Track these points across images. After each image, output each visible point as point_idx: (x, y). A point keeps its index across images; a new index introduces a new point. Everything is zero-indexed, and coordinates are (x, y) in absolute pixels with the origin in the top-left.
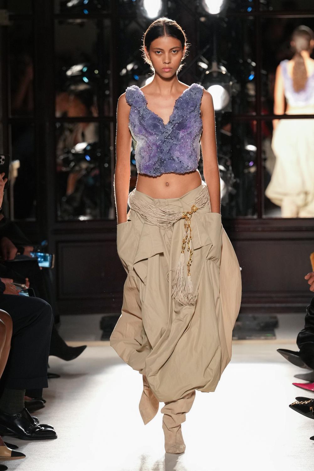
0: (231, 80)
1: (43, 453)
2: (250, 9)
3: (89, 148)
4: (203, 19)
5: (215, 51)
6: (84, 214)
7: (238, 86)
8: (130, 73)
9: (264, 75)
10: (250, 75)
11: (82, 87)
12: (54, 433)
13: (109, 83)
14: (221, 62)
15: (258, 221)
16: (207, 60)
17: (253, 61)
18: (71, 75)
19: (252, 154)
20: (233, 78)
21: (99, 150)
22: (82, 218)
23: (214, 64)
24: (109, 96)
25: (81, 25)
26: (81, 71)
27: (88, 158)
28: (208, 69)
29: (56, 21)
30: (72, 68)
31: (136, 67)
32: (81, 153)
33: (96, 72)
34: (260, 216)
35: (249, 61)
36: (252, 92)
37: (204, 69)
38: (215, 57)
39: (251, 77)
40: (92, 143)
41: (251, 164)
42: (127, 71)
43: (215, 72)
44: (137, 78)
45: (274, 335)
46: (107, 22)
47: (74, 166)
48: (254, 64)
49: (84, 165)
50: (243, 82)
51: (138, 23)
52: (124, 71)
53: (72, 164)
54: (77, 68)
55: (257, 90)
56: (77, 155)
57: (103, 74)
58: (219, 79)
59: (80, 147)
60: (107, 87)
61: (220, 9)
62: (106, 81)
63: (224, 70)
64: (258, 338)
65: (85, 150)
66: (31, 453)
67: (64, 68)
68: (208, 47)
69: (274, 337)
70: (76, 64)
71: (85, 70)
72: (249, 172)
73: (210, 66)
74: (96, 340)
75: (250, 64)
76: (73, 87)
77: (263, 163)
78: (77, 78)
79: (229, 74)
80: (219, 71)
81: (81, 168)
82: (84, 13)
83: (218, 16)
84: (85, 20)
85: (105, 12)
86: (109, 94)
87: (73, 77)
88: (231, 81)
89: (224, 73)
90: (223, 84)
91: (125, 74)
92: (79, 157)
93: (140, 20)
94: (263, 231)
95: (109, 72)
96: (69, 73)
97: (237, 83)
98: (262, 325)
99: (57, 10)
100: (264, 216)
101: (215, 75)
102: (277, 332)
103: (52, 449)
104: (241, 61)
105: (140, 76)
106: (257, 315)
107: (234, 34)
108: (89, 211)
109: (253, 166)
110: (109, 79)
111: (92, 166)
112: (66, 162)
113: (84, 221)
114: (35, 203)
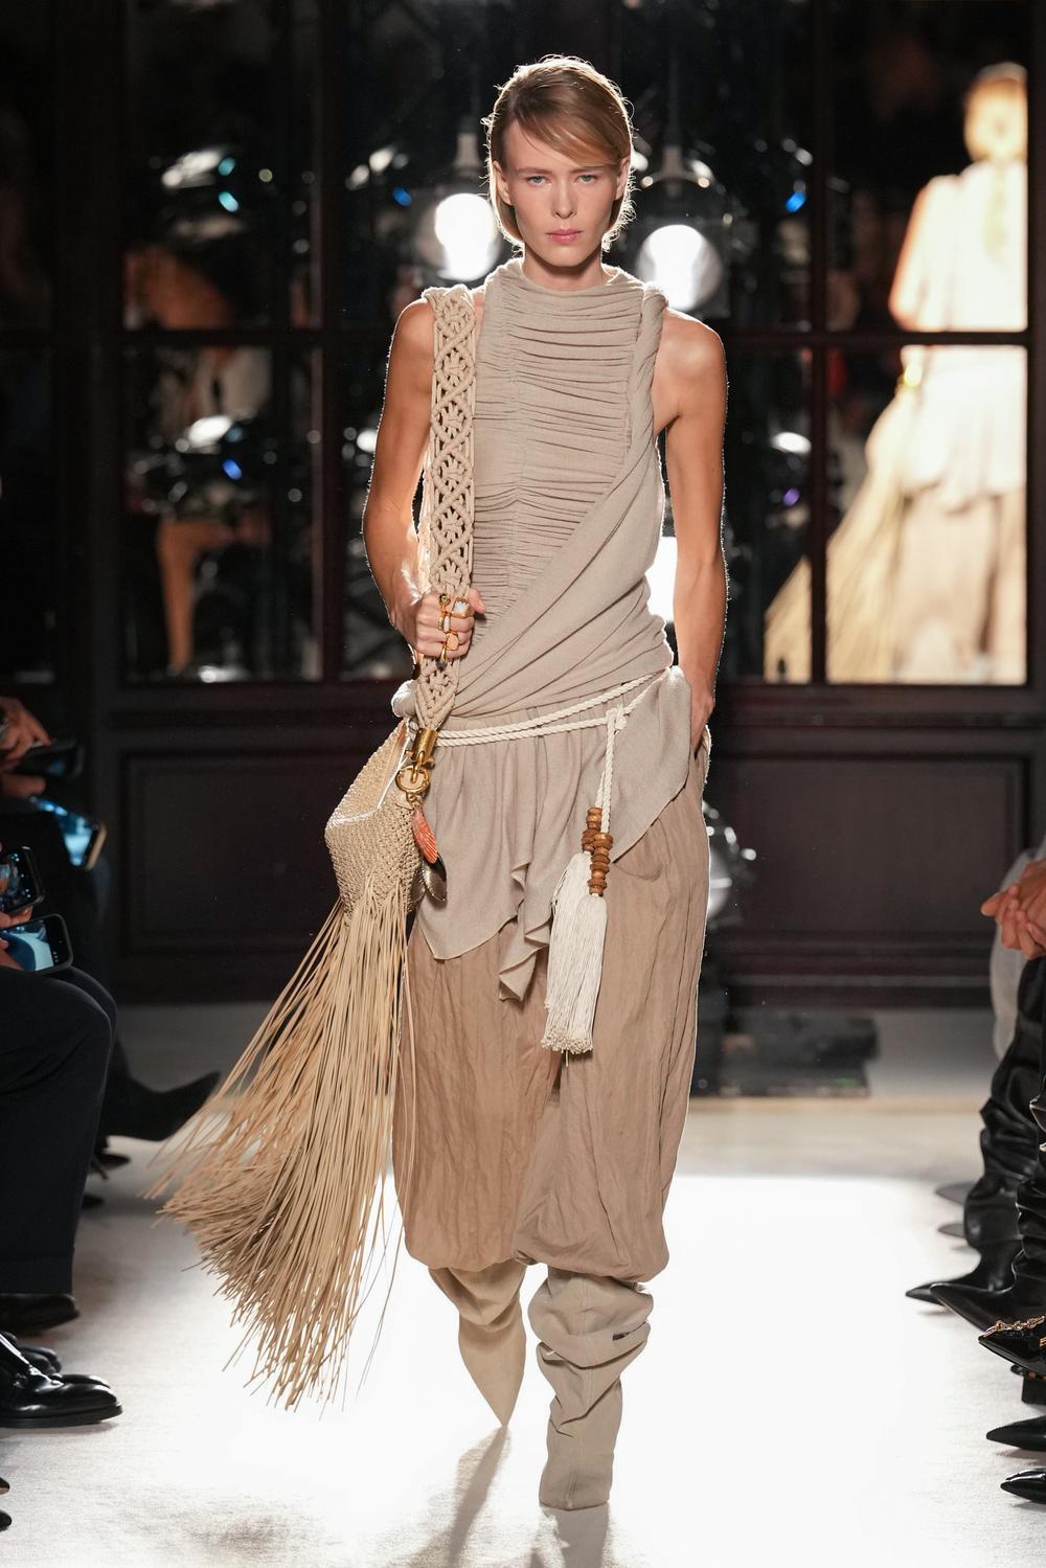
0: (727, 209)
3: (236, 436)
5: (674, 108)
6: (219, 663)
7: (750, 230)
8: (381, 182)
9: (838, 193)
10: (790, 194)
11: (215, 228)
12: (112, 1399)
13: (307, 215)
14: (694, 148)
15: (812, 692)
16: (646, 139)
17: (802, 145)
18: (180, 185)
19: (794, 465)
20: (735, 202)
21: (271, 444)
22: (210, 675)
23: (672, 155)
24: (306, 258)
26: (214, 172)
27: (233, 470)
28: (648, 172)
30: (182, 162)
31: (402, 162)
32: (209, 451)
33: (266, 176)
34: (819, 677)
35: (789, 145)
36: (797, 253)
38: (673, 128)
39: (796, 202)
40: (246, 420)
41: (791, 497)
42: (372, 174)
43: (675, 180)
44: (403, 197)
45: (864, 1083)
47: (185, 497)
48: (804, 157)
49: (219, 495)
50: (767, 218)
51: (409, 10)
52: (360, 175)
53: (179, 490)
54: (199, 163)
55: (813, 247)
56: (194, 458)
57: (289, 185)
58: (685, 205)
59: (208, 431)
60: (302, 227)
62: (299, 208)
63: (703, 174)
64: (810, 1091)
65: (223, 442)
67: (155, 162)
68: (651, 95)
69: (862, 1091)
70: (197, 146)
71: (228, 167)
72: (785, 527)
73: (655, 160)
75: (791, 157)
76: (184, 228)
77: (831, 495)
78: (199, 198)
79: (722, 190)
80: (688, 176)
81: (207, 502)
86: (307, 251)
87: (186, 192)
88: (729, 212)
89: (704, 183)
90: (701, 221)
91: (365, 184)
92: (203, 466)
94: (829, 726)
95: (309, 177)
96: (172, 178)
97: (749, 218)
98: (823, 1046)
101: (673, 190)
102: (874, 1072)
104: (761, 146)
105: (415, 193)
106: (805, 1014)
107: (737, 52)
108: (232, 650)
109: (798, 503)
110: (308, 201)
111: (246, 496)
112: (159, 482)
113: (216, 686)
114: (50, 619)
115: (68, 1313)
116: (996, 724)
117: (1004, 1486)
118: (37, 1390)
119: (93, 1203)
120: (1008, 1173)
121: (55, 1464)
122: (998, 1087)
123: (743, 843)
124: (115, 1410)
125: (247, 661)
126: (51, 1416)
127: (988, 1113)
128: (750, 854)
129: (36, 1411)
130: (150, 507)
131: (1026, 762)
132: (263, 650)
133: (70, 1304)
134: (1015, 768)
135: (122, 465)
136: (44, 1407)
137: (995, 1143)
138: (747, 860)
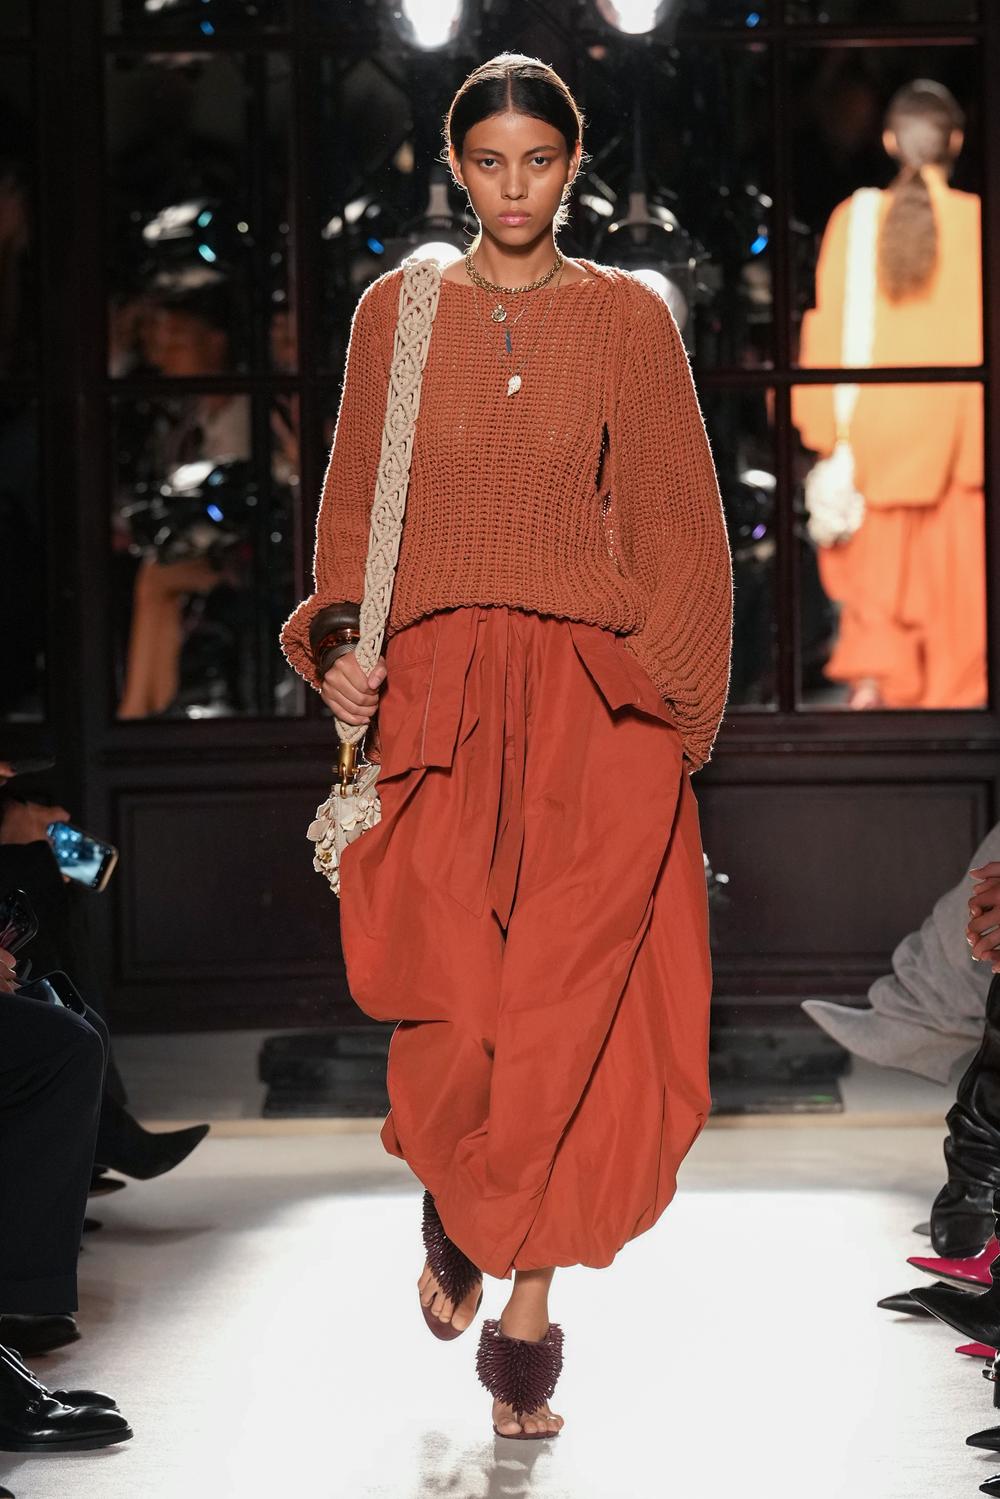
0: (691, 253)
1: (77, 1488)
2: (753, 20)
3: (217, 480)
4: (597, 53)
5: (638, 157)
6: (205, 702)
7: (714, 273)
8: (354, 231)
9: (798, 234)
10: (755, 237)
11: (194, 279)
12: (123, 1423)
13: (284, 263)
14: (658, 194)
15: (780, 720)
16: (611, 188)
17: (764, 190)
18: (159, 236)
19: (761, 499)
20: (700, 247)
21: (252, 487)
22: (196, 713)
23: (637, 201)
24: (284, 307)
25: (193, 71)
26: (193, 224)
27: (215, 513)
28: (614, 219)
29: (110, 59)
30: (162, 217)
31: (374, 212)
32: (191, 494)
33: (243, 227)
34: (788, 706)
35: (752, 190)
36: (762, 295)
37: (602, 218)
38: (638, 176)
39: (759, 246)
40: (227, 464)
41: (759, 532)
42: (345, 224)
43: (640, 225)
44: (376, 247)
45: (839, 1099)
46: (278, 63)
47: (169, 540)
48: (766, 201)
49: (203, 538)
50: (732, 261)
51: (379, 65)
52: (335, 225)
53: (164, 534)
54: (177, 217)
55: (775, 288)
56: (177, 502)
57: (266, 235)
58: (653, 249)
59: (189, 476)
60: (279, 277)
61: (656, 18)
62: (276, 259)
63: (667, 218)
64: (785, 1108)
65: (205, 485)
66: (36, 1489)
67: (136, 216)
68: (615, 142)
69: (837, 1106)
70: (177, 201)
71: (205, 220)
72: (754, 560)
73: (621, 208)
74: (246, 1115)
75: (755, 201)
76: (164, 279)
77: (798, 530)
78: (178, 252)
79: (685, 233)
80: (654, 221)
81: (191, 545)
82: (202, 32)
83: (649, 40)
84: (204, 56)
85: (271, 29)
86: (284, 300)
87: (165, 244)
88: (694, 257)
89: (669, 228)
90: (665, 264)
91: (338, 234)
92: (187, 510)
93: (388, 56)
94: (797, 753)
95: (284, 228)
96: (152, 231)
97: (713, 261)
98: (797, 1064)
99: (113, 20)
100: (801, 707)
101: (639, 235)
102: (846, 1087)
103: (108, 1475)
104: (724, 191)
105: (387, 242)
106: (779, 1033)
107: (699, 100)
108: (218, 689)
109: (764, 538)
110: (284, 252)
111: (229, 539)
112: (144, 527)
113: (202, 722)
114: (41, 661)
115: (72, 1336)
116: (961, 748)
117: (983, 1488)
118: (50, 1416)
119: (93, 1226)
120: (972, 1179)
121: (61, 1481)
122: (964, 1094)
123: (716, 868)
124: (126, 1434)
125: (233, 699)
126: (62, 1441)
127: (953, 1119)
128: (723, 878)
129: (49, 1435)
130: (136, 550)
131: (990, 784)
132: (247, 685)
133: (71, 1326)
134: (980, 791)
135: (109, 509)
136: (56, 1432)
137: (959, 1149)
138: (722, 883)
